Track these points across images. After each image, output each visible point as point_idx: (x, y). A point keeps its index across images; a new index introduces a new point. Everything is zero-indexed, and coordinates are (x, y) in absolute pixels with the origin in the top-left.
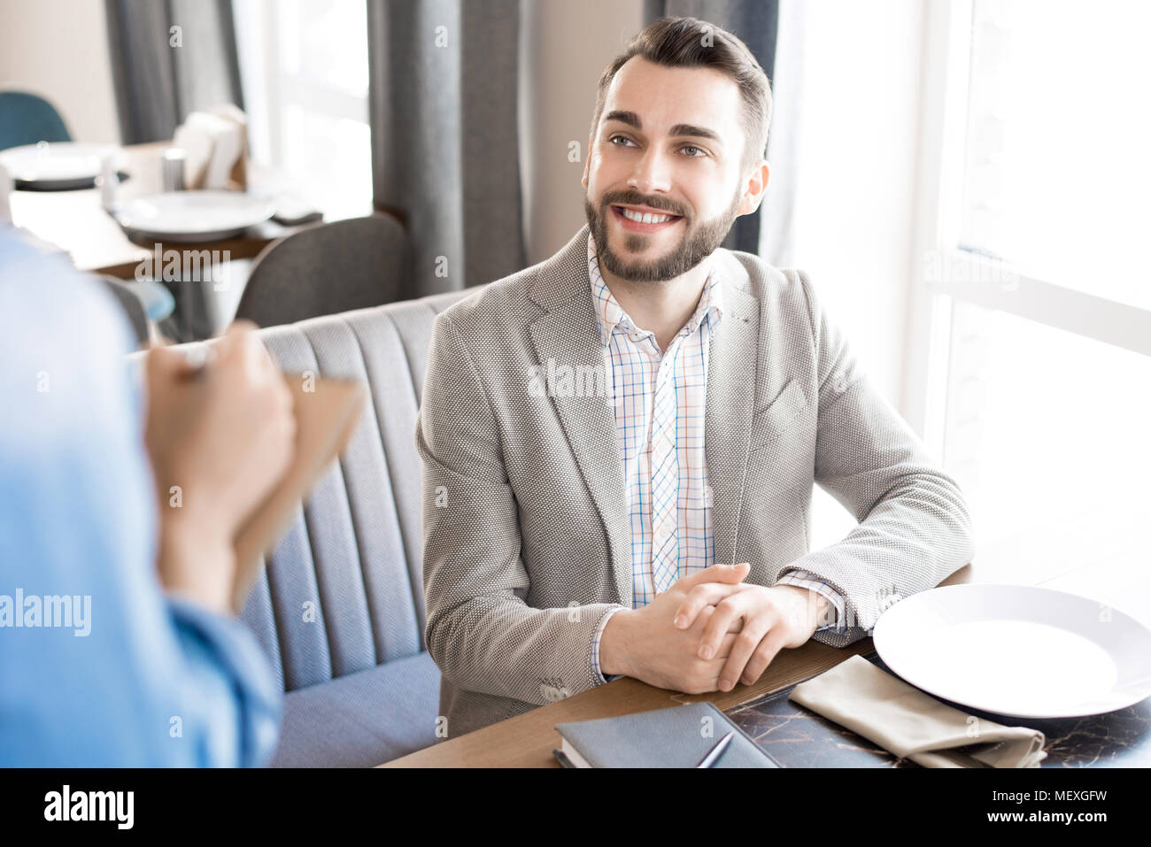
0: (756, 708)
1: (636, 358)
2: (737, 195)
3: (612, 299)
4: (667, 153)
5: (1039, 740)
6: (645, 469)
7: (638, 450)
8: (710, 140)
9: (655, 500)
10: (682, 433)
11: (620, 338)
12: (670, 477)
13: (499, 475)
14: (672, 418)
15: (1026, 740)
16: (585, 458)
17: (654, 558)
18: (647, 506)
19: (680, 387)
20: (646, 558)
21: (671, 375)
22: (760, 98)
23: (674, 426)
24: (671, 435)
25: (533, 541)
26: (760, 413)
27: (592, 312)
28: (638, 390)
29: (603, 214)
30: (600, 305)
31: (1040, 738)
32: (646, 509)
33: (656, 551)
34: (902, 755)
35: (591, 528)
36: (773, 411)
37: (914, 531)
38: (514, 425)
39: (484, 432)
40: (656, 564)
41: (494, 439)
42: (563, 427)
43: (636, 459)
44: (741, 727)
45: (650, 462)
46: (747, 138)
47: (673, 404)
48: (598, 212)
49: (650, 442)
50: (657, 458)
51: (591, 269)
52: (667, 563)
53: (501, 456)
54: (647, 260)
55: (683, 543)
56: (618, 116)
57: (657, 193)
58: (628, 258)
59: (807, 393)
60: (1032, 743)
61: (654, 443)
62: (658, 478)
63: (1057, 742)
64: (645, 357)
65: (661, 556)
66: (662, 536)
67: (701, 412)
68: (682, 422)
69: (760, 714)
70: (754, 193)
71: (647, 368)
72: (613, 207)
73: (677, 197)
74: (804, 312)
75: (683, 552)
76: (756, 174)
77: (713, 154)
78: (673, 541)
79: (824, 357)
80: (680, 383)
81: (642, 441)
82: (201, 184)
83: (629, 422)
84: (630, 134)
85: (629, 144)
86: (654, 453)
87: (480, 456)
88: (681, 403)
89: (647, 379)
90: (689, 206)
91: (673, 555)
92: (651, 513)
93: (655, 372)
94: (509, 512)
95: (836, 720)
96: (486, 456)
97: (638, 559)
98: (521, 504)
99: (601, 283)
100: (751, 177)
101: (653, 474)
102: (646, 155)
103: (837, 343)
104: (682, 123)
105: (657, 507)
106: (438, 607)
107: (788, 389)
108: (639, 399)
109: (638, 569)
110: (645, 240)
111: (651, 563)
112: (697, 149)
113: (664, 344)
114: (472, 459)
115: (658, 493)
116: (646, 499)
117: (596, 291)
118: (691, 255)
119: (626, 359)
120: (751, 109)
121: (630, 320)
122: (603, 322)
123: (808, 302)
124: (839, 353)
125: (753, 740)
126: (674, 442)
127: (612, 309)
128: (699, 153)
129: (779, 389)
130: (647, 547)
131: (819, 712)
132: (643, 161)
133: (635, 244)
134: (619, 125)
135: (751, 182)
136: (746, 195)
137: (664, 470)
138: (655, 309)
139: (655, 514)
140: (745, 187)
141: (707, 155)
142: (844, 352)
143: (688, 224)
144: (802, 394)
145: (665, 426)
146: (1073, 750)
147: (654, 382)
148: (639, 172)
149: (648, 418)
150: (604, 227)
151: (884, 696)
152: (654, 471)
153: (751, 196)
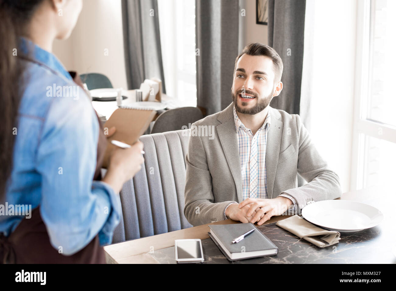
0: (266, 226)
1: (246, 136)
2: (273, 91)
3: (239, 120)
4: (253, 79)
5: (338, 234)
6: (248, 168)
7: (246, 162)
8: (264, 75)
9: (251, 176)
10: (259, 158)
11: (241, 131)
12: (255, 170)
13: (206, 168)
14: (256, 154)
15: (335, 234)
16: (230, 163)
17: (250, 192)
18: (249, 178)
19: (259, 145)
20: (248, 192)
21: (256, 142)
22: (278, 63)
23: (257, 156)
24: (256, 158)
25: (215, 186)
26: (281, 153)
27: (234, 124)
28: (246, 145)
29: (237, 97)
30: (236, 121)
31: (339, 234)
32: (248, 179)
33: (250, 191)
34: (301, 238)
35: (231, 182)
36: (284, 152)
37: (321, 185)
38: (211, 153)
39: (202, 155)
40: (251, 194)
41: (205, 157)
42: (224, 155)
43: (245, 165)
44: (261, 231)
45: (249, 166)
46: (275, 75)
47: (257, 150)
48: (235, 97)
49: (250, 160)
50: (252, 164)
51: (234, 111)
52: (254, 194)
53: (207, 162)
54: (247, 108)
55: (259, 189)
56: (240, 70)
57: (249, 90)
58: (242, 108)
59: (295, 148)
60: (336, 235)
61: (251, 161)
62: (252, 170)
63: (346, 237)
64: (248, 136)
65: (252, 192)
66: (253, 187)
67: (265, 152)
68: (259, 155)
69: (267, 228)
70: (278, 91)
71: (249, 139)
72: (239, 95)
73: (254, 91)
74: (296, 126)
75: (259, 192)
76: (279, 85)
77: (265, 79)
78: (256, 188)
79: (301, 139)
80: (259, 144)
81: (247, 160)
82: (147, 100)
83: (243, 154)
84: (243, 74)
85: (243, 77)
86: (251, 163)
87: (201, 162)
88: (259, 150)
89: (249, 142)
90: (258, 94)
91: (256, 192)
92: (249, 180)
93: (251, 141)
94: (209, 179)
95: (286, 230)
96: (203, 162)
97: (245, 192)
98: (212, 176)
99: (236, 115)
100: (277, 86)
101: (250, 169)
102: (247, 79)
103: (305, 135)
104: (256, 70)
105: (251, 178)
106: (187, 203)
107: (290, 147)
108: (246, 148)
109: (245, 195)
110: (246, 103)
111: (249, 194)
112: (261, 77)
113: (254, 133)
114: (198, 163)
115: (252, 174)
116: (248, 176)
117: (235, 117)
118: (260, 108)
119: (243, 137)
120: (276, 67)
121: (244, 125)
122: (237, 126)
123: (297, 123)
124: (306, 138)
125: (262, 233)
126: (257, 160)
127: (239, 123)
128: (261, 79)
129: (287, 147)
130: (248, 190)
131: (283, 228)
132: (246, 81)
133: (244, 104)
134: (240, 72)
135: (277, 87)
136: (275, 91)
137: (254, 168)
138: (251, 122)
139: (250, 180)
140: (275, 89)
141: (264, 79)
142: (307, 138)
143: (257, 99)
144: (294, 148)
145: (254, 156)
146: (350, 239)
147: (251, 143)
148: (245, 84)
149: (249, 153)
150: (236, 100)
151: (301, 224)
152: (251, 168)
153: (277, 91)
